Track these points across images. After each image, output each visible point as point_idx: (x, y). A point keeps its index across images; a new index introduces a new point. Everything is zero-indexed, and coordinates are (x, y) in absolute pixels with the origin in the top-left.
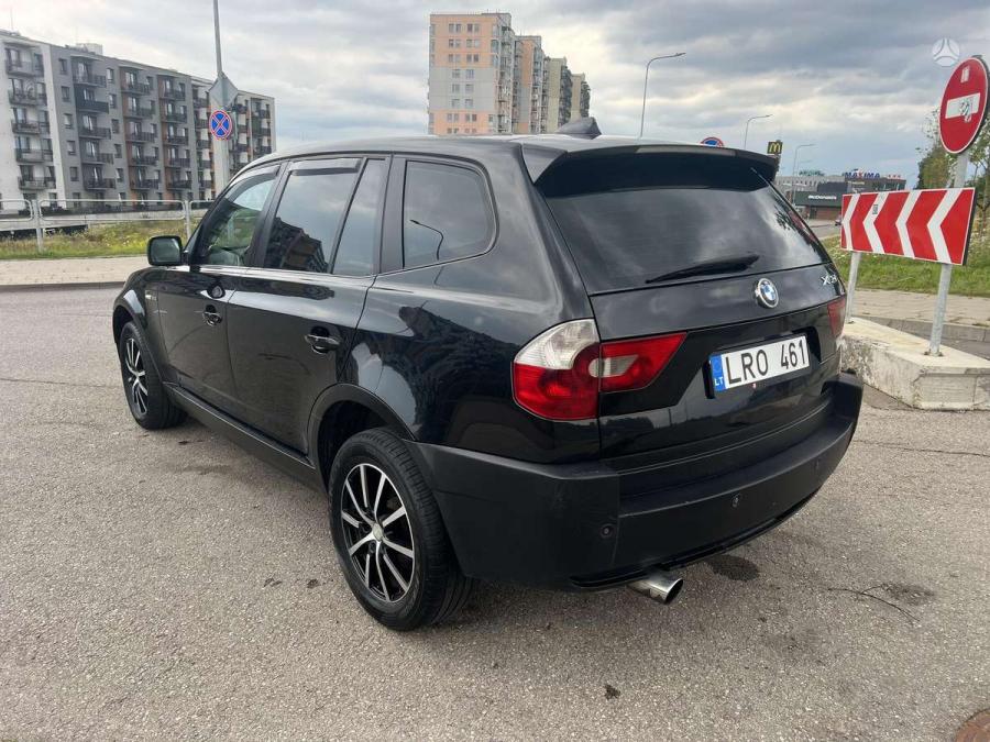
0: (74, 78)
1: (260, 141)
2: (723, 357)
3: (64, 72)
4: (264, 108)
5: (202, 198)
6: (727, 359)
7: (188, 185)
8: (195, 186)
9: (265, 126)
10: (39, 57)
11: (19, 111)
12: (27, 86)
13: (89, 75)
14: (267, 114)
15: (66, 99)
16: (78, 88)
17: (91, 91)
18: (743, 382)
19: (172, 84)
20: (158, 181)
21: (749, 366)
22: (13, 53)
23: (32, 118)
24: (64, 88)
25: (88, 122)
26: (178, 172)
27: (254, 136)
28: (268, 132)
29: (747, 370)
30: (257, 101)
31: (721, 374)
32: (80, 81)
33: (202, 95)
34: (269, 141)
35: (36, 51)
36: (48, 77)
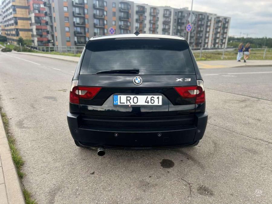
0: (178, 17)
1: (224, 30)
2: (119, 96)
3: (176, 15)
4: (227, 20)
5: (204, 47)
6: (120, 97)
7: (201, 43)
8: (203, 43)
9: (226, 26)
10: (171, 12)
11: (164, 26)
12: (167, 19)
13: (181, 16)
14: (228, 22)
15: (175, 22)
16: (178, 19)
17: (181, 19)
18: (125, 104)
19: (202, 16)
20: (193, 42)
21: (129, 100)
22: (165, 12)
23: (167, 27)
24: (175, 19)
25: (179, 28)
26: (199, 39)
27: (223, 29)
28: (227, 28)
29: (128, 101)
30: (225, 19)
31: (117, 100)
32: (179, 17)
33: (210, 18)
34: (227, 30)
35: (170, 11)
36: (172, 17)
